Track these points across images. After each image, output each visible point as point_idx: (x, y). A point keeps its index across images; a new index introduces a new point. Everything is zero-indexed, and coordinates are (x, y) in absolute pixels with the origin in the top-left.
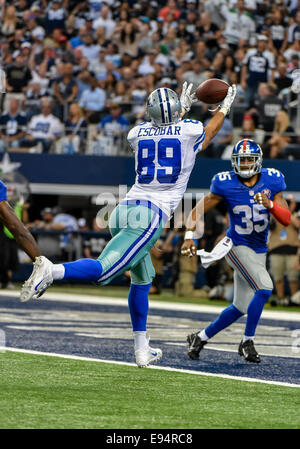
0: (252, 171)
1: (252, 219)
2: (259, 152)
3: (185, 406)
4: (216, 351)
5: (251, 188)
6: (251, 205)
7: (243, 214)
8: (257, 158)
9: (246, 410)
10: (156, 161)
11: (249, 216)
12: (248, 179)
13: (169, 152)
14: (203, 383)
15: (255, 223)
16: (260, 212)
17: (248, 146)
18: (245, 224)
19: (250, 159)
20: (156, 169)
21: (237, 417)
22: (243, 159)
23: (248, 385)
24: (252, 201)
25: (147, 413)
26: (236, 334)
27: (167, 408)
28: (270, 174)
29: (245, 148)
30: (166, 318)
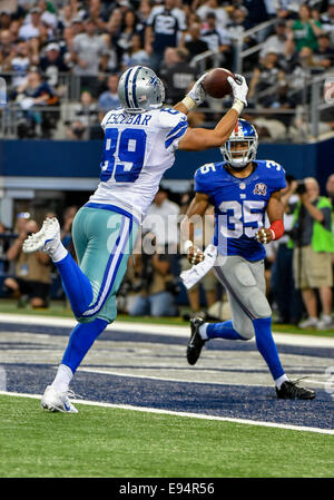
0: (246, 159)
1: (242, 219)
2: (253, 134)
3: (78, 444)
4: (116, 376)
5: (242, 180)
6: (241, 202)
7: (230, 213)
8: (252, 143)
9: (153, 448)
10: (116, 155)
11: (238, 215)
12: (241, 169)
13: (132, 145)
14: (101, 415)
15: (246, 225)
16: (253, 211)
17: (240, 128)
18: (233, 225)
19: (243, 144)
20: (116, 164)
21: (142, 457)
22: (234, 145)
23: (154, 417)
24: (243, 196)
25: (31, 453)
26: (141, 355)
27: (56, 447)
28: (268, 166)
29: (237, 130)
30: (54, 337)
